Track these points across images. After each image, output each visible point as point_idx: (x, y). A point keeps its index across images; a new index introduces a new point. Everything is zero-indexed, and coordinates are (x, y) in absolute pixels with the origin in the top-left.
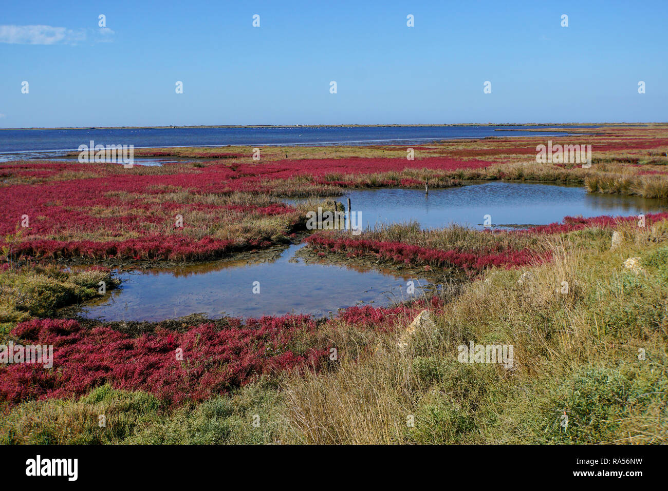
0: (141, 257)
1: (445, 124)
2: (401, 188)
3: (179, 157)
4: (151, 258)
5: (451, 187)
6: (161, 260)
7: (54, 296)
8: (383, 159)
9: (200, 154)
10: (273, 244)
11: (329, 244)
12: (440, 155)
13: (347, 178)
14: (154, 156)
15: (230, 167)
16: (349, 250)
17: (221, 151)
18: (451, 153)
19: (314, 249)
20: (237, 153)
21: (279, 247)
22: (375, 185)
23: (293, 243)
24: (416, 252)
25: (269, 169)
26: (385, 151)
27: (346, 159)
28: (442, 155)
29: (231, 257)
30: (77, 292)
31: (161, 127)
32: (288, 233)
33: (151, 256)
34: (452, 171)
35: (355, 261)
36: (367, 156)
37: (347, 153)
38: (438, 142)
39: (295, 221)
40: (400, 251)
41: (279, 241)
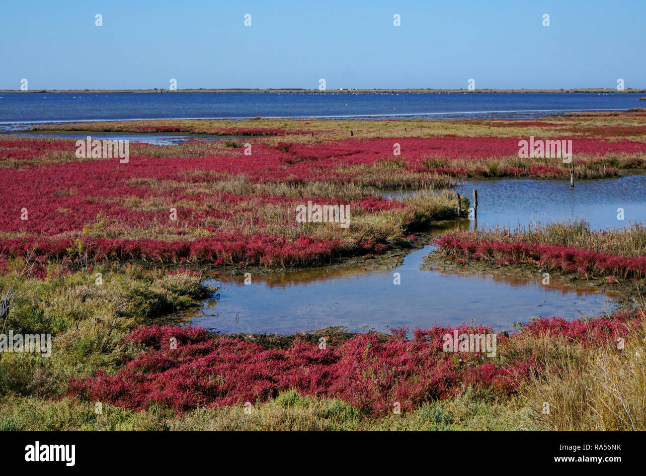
0: (223, 261)
1: (562, 90)
2: (532, 178)
3: (193, 133)
4: (236, 263)
5: (603, 178)
6: (250, 265)
7: (146, 303)
8: (492, 139)
9: (223, 130)
10: (390, 248)
11: (469, 249)
12: (573, 134)
13: (455, 163)
14: (157, 132)
15: (277, 148)
16: (499, 256)
17: (251, 125)
18: (588, 130)
19: (448, 255)
20: (277, 128)
21: (398, 252)
22: (494, 174)
23: (415, 248)
24: (593, 258)
25: (335, 150)
26: (492, 128)
27: (439, 138)
28: (576, 134)
29: (341, 263)
30: (169, 299)
31: (141, 90)
32: (406, 234)
33: (236, 260)
34: (600, 156)
35: (509, 270)
36: (467, 135)
37: (438, 130)
38: (562, 115)
39: (410, 219)
40: (570, 258)
41: (397, 244)
